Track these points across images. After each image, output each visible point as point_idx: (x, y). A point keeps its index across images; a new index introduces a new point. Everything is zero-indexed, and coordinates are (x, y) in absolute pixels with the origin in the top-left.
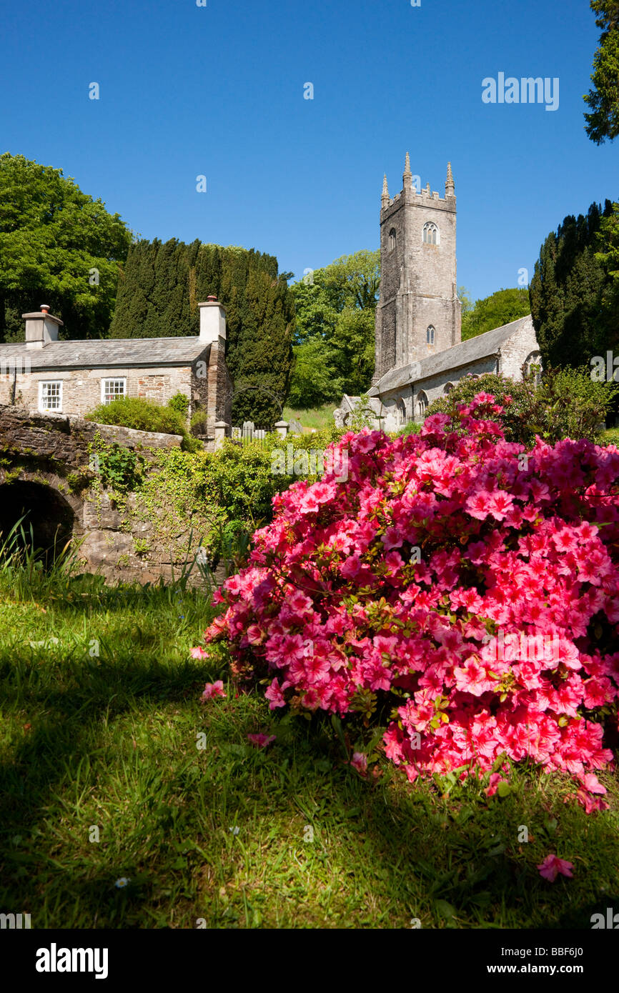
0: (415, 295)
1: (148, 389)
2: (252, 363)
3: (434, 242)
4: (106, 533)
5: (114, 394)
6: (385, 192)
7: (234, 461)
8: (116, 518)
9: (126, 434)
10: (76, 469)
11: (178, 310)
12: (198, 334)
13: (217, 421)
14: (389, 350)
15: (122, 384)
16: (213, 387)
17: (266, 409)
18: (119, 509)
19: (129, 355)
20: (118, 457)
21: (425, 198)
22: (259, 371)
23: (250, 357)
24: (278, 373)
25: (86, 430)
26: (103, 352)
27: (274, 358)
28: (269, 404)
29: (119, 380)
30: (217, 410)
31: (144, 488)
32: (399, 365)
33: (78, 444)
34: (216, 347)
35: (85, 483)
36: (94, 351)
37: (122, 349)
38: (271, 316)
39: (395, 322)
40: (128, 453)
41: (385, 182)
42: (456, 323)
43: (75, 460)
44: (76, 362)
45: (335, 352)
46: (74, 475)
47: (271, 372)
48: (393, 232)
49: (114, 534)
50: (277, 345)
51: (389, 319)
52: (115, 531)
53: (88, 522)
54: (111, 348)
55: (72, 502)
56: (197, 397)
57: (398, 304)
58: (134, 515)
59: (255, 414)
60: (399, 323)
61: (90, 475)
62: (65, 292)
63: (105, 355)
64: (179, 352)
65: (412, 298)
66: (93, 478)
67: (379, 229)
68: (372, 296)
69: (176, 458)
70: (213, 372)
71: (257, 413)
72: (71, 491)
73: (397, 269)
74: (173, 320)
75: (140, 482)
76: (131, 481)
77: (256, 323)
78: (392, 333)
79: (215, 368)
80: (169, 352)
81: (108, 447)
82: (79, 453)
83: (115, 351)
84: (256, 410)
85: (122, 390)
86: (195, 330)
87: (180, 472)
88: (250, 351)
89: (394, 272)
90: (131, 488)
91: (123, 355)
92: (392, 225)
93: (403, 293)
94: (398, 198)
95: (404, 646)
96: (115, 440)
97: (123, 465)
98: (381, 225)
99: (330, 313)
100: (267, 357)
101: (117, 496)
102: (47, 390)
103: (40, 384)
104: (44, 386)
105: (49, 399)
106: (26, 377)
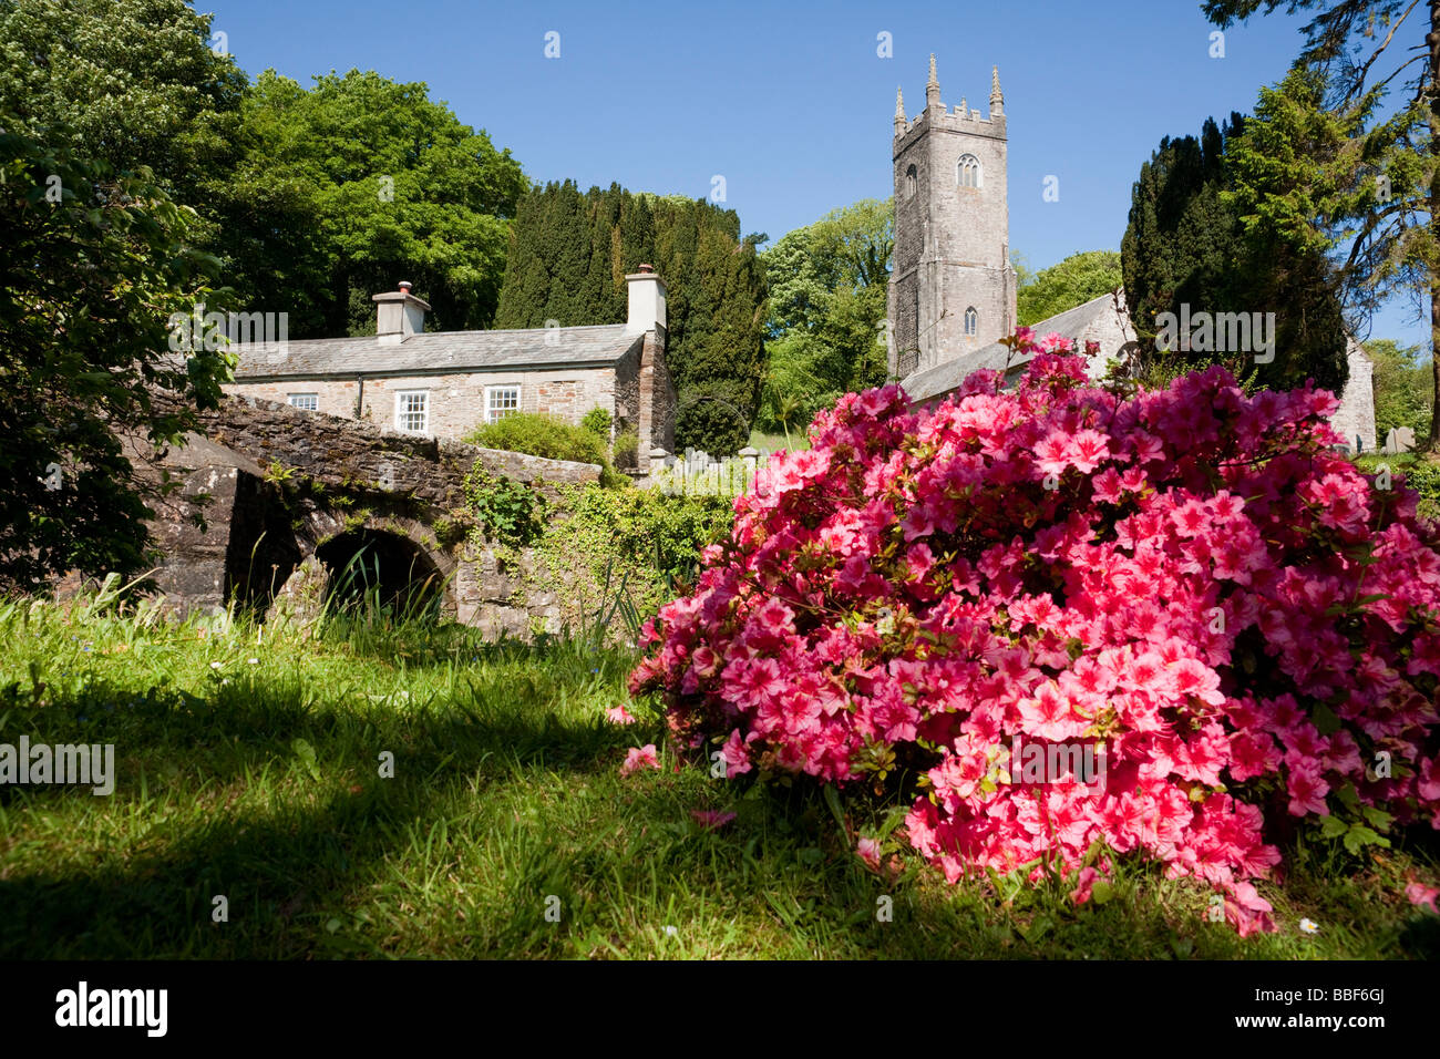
0: (946, 263)
1: (553, 401)
2: (704, 365)
3: (975, 185)
4: (490, 608)
5: (503, 408)
6: (900, 112)
7: (677, 502)
8: (504, 586)
9: (520, 462)
10: (447, 513)
11: (596, 288)
12: (625, 321)
13: (653, 448)
14: (908, 345)
15: (514, 395)
16: (646, 398)
17: (725, 432)
18: (508, 573)
19: (524, 351)
20: (507, 495)
21: (959, 119)
22: (716, 376)
23: (702, 356)
24: (743, 380)
25: (461, 457)
26: (488, 349)
27: (737, 356)
28: (729, 426)
29: (510, 389)
30: (653, 432)
31: (546, 542)
32: (924, 367)
33: (450, 477)
34: (651, 339)
35: (460, 533)
36: (475, 348)
37: (516, 344)
38: (733, 296)
39: (917, 304)
40: (521, 490)
41: (900, 98)
42: (1009, 303)
43: (444, 500)
44: (449, 363)
45: (827, 351)
46: (444, 521)
47: (732, 378)
48: (912, 170)
49: (500, 610)
50: (741, 338)
51: (908, 299)
52: (503, 605)
53: (464, 592)
54: (498, 343)
55: (440, 561)
56: (624, 412)
57: (921, 276)
58: (530, 582)
59: (708, 440)
60: (923, 305)
61: (467, 522)
62: (436, 265)
63: (490, 352)
64: (597, 347)
65: (941, 267)
66: (471, 527)
67: (892, 167)
68: (882, 265)
69: (592, 497)
70: (648, 375)
71: (712, 439)
72: (440, 545)
73: (919, 224)
74: (588, 302)
75: (539, 533)
76: (525, 531)
77: (711, 306)
78: (912, 320)
79: (650, 369)
80: (583, 346)
81: (494, 481)
82: (451, 490)
83: (505, 347)
84: (710, 433)
85: (514, 403)
86: (621, 316)
87: (599, 518)
88: (701, 347)
89: (915, 230)
90: (526, 542)
91: (516, 352)
92: (910, 161)
93: (928, 260)
94: (919, 121)
95: (938, 670)
96: (503, 472)
97: (515, 507)
98: (894, 160)
99: (818, 292)
100: (726, 356)
101: (505, 552)
102: (406, 403)
103: (398, 395)
104: (403, 398)
105: (410, 417)
106: (377, 385)
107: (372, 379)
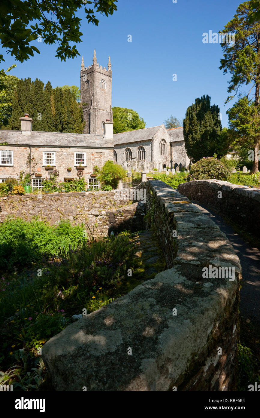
0: (98, 109)
1: (96, 157)
3: (104, 88)
5: (80, 159)
6: (83, 63)
14: (86, 130)
15: (84, 155)
21: (101, 69)
29: (82, 153)
38: (78, 119)
39: (89, 119)
48: (87, 81)
57: (91, 111)
60: (92, 119)
73: (90, 97)
78: (87, 123)
85: (83, 157)
89: (88, 98)
92: (87, 78)
93: (93, 107)
94: (90, 67)
98: (81, 77)
102: (46, 156)
103: (44, 153)
104: (45, 154)
105: (48, 160)
106: (36, 149)
107: (34, 147)
